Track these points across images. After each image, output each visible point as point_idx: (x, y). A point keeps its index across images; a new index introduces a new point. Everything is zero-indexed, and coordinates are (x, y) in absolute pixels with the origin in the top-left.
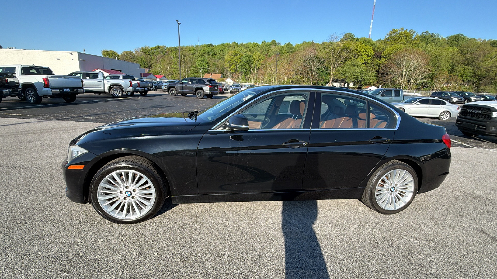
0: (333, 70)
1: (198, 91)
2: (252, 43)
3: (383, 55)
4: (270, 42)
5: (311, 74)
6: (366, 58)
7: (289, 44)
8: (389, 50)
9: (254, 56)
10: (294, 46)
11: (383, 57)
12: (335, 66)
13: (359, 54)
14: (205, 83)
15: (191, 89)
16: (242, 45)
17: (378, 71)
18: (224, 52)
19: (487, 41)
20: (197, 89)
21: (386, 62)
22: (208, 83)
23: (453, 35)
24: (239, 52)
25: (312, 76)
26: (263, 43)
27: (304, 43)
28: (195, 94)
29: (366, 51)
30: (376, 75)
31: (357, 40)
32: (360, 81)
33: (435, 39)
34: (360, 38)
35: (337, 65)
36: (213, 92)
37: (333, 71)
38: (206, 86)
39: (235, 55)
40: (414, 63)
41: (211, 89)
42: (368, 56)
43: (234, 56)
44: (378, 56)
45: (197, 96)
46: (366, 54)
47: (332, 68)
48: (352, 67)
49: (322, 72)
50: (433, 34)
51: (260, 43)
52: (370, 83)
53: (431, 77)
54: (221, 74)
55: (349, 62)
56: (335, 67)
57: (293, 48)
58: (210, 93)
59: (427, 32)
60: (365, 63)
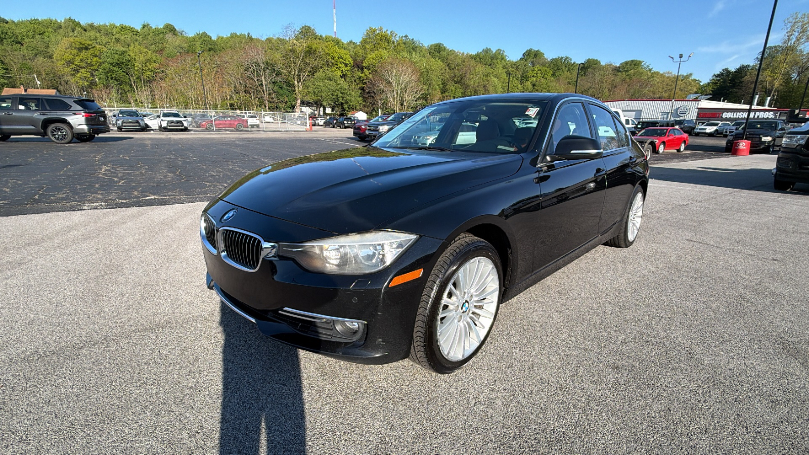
0: (299, 86)
1: (53, 126)
2: (118, 25)
3: (364, 65)
4: (161, 26)
5: (264, 92)
6: (344, 68)
7: (204, 34)
8: (371, 58)
9: (131, 53)
10: (215, 39)
11: (366, 68)
12: (300, 79)
13: (333, 61)
14: (71, 106)
15: (32, 122)
16: (91, 26)
17: (362, 89)
18: (46, 39)
19: (465, 54)
20: (47, 123)
21: (371, 76)
22: (80, 108)
23: (433, 44)
24: (90, 43)
25: (266, 97)
26: (144, 26)
27: (233, 36)
28: (45, 134)
29: (341, 57)
30: (362, 95)
31: (321, 38)
32: (342, 103)
33: (416, 47)
34: (324, 36)
35: (303, 78)
36: (95, 127)
37: (299, 88)
38: (75, 114)
39: (82, 48)
40: (405, 78)
41: (89, 121)
42: (346, 65)
43: (80, 50)
44: (358, 66)
45: (53, 138)
46: (344, 63)
47: (296, 82)
48: (326, 81)
49: (281, 88)
50: (413, 39)
51: (138, 28)
52: (356, 108)
53: (425, 97)
54: (56, 90)
55: (319, 74)
56: (302, 81)
57: (214, 43)
58: (89, 130)
59: (406, 36)
60: (343, 76)
